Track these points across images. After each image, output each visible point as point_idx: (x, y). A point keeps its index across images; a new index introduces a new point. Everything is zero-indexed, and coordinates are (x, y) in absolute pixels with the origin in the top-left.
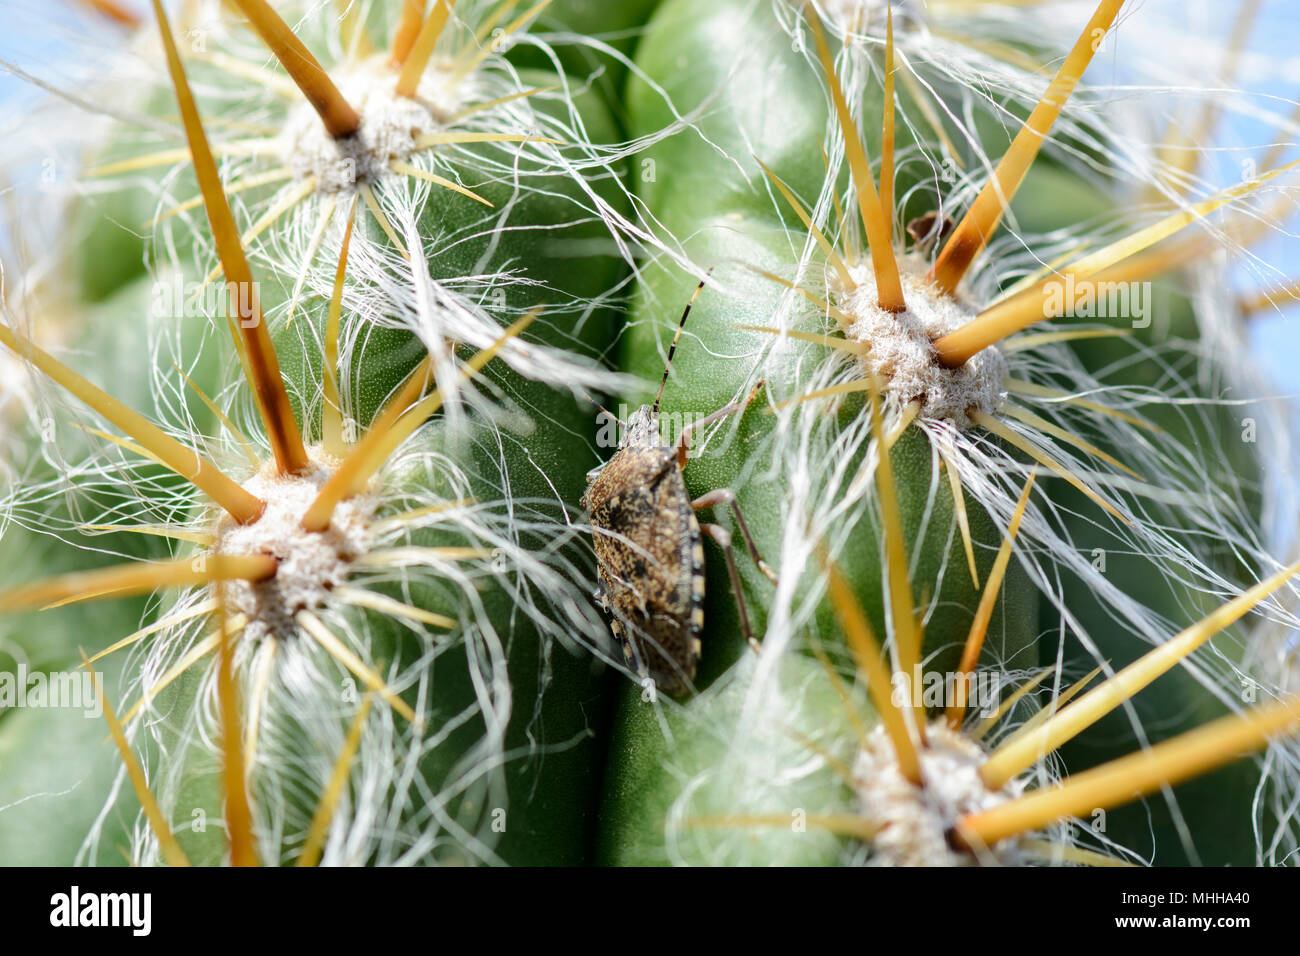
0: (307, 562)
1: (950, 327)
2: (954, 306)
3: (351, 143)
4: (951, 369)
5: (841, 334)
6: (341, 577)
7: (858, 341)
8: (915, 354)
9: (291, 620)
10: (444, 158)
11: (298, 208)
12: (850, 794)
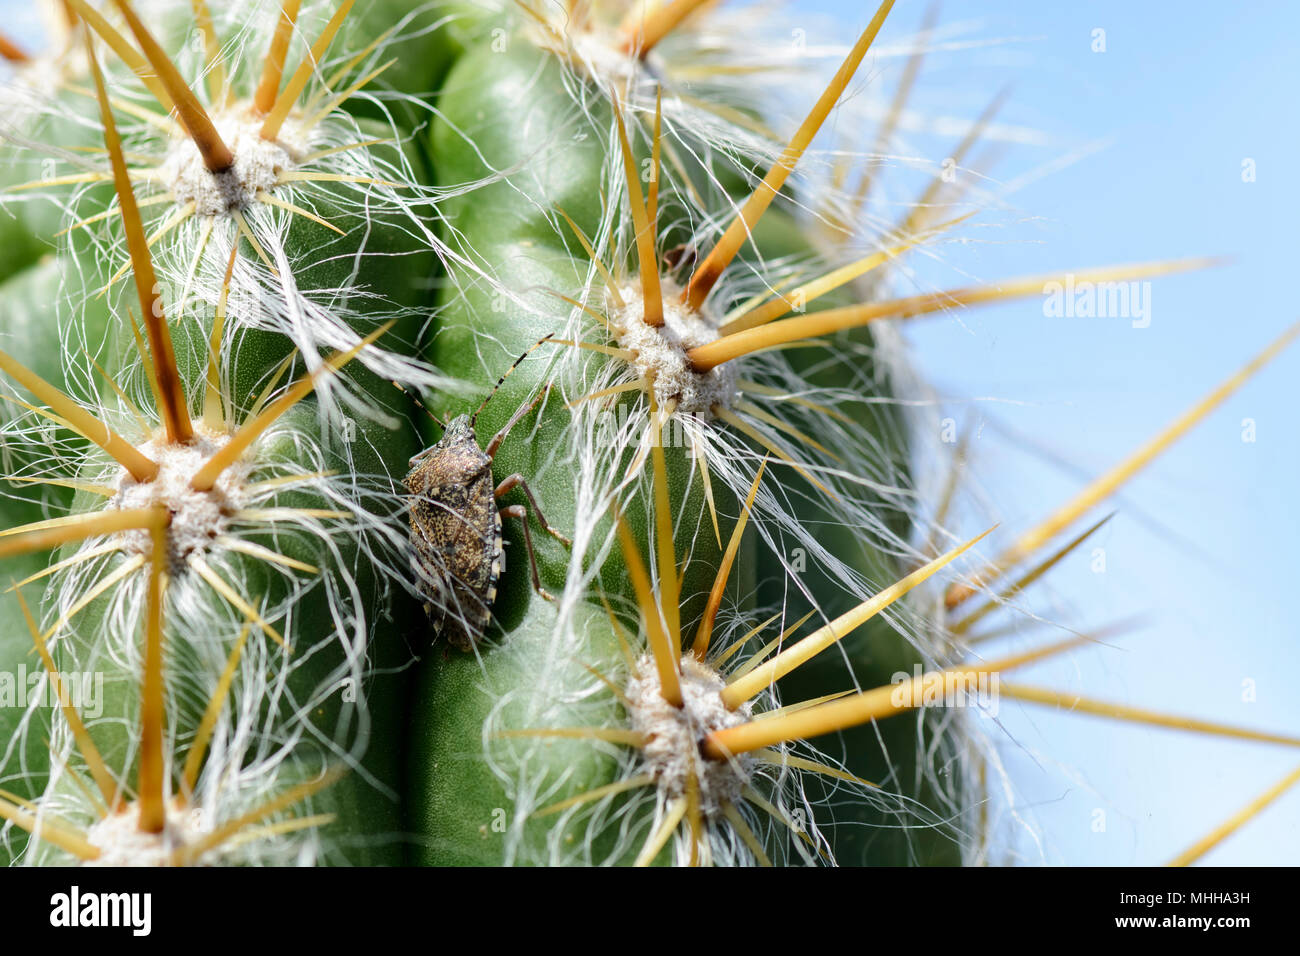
0: (196, 515)
1: (699, 339)
2: (701, 322)
3: (226, 176)
4: (701, 373)
5: (614, 344)
6: (222, 529)
7: (628, 350)
8: (674, 362)
9: (182, 561)
10: (301, 192)
11: (182, 227)
12: (623, 712)
